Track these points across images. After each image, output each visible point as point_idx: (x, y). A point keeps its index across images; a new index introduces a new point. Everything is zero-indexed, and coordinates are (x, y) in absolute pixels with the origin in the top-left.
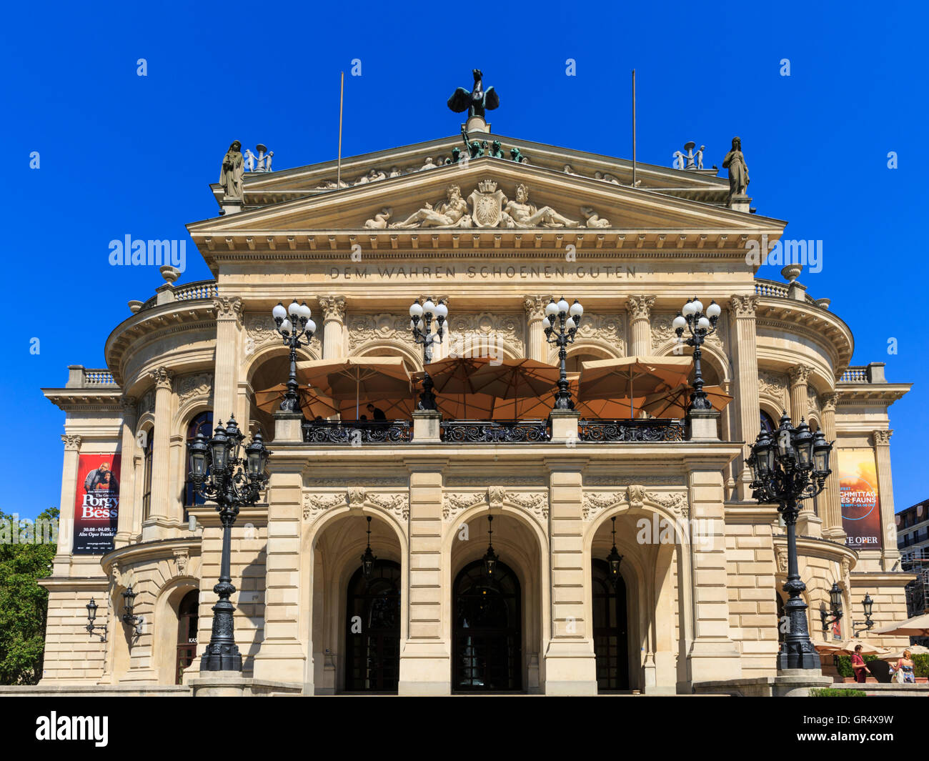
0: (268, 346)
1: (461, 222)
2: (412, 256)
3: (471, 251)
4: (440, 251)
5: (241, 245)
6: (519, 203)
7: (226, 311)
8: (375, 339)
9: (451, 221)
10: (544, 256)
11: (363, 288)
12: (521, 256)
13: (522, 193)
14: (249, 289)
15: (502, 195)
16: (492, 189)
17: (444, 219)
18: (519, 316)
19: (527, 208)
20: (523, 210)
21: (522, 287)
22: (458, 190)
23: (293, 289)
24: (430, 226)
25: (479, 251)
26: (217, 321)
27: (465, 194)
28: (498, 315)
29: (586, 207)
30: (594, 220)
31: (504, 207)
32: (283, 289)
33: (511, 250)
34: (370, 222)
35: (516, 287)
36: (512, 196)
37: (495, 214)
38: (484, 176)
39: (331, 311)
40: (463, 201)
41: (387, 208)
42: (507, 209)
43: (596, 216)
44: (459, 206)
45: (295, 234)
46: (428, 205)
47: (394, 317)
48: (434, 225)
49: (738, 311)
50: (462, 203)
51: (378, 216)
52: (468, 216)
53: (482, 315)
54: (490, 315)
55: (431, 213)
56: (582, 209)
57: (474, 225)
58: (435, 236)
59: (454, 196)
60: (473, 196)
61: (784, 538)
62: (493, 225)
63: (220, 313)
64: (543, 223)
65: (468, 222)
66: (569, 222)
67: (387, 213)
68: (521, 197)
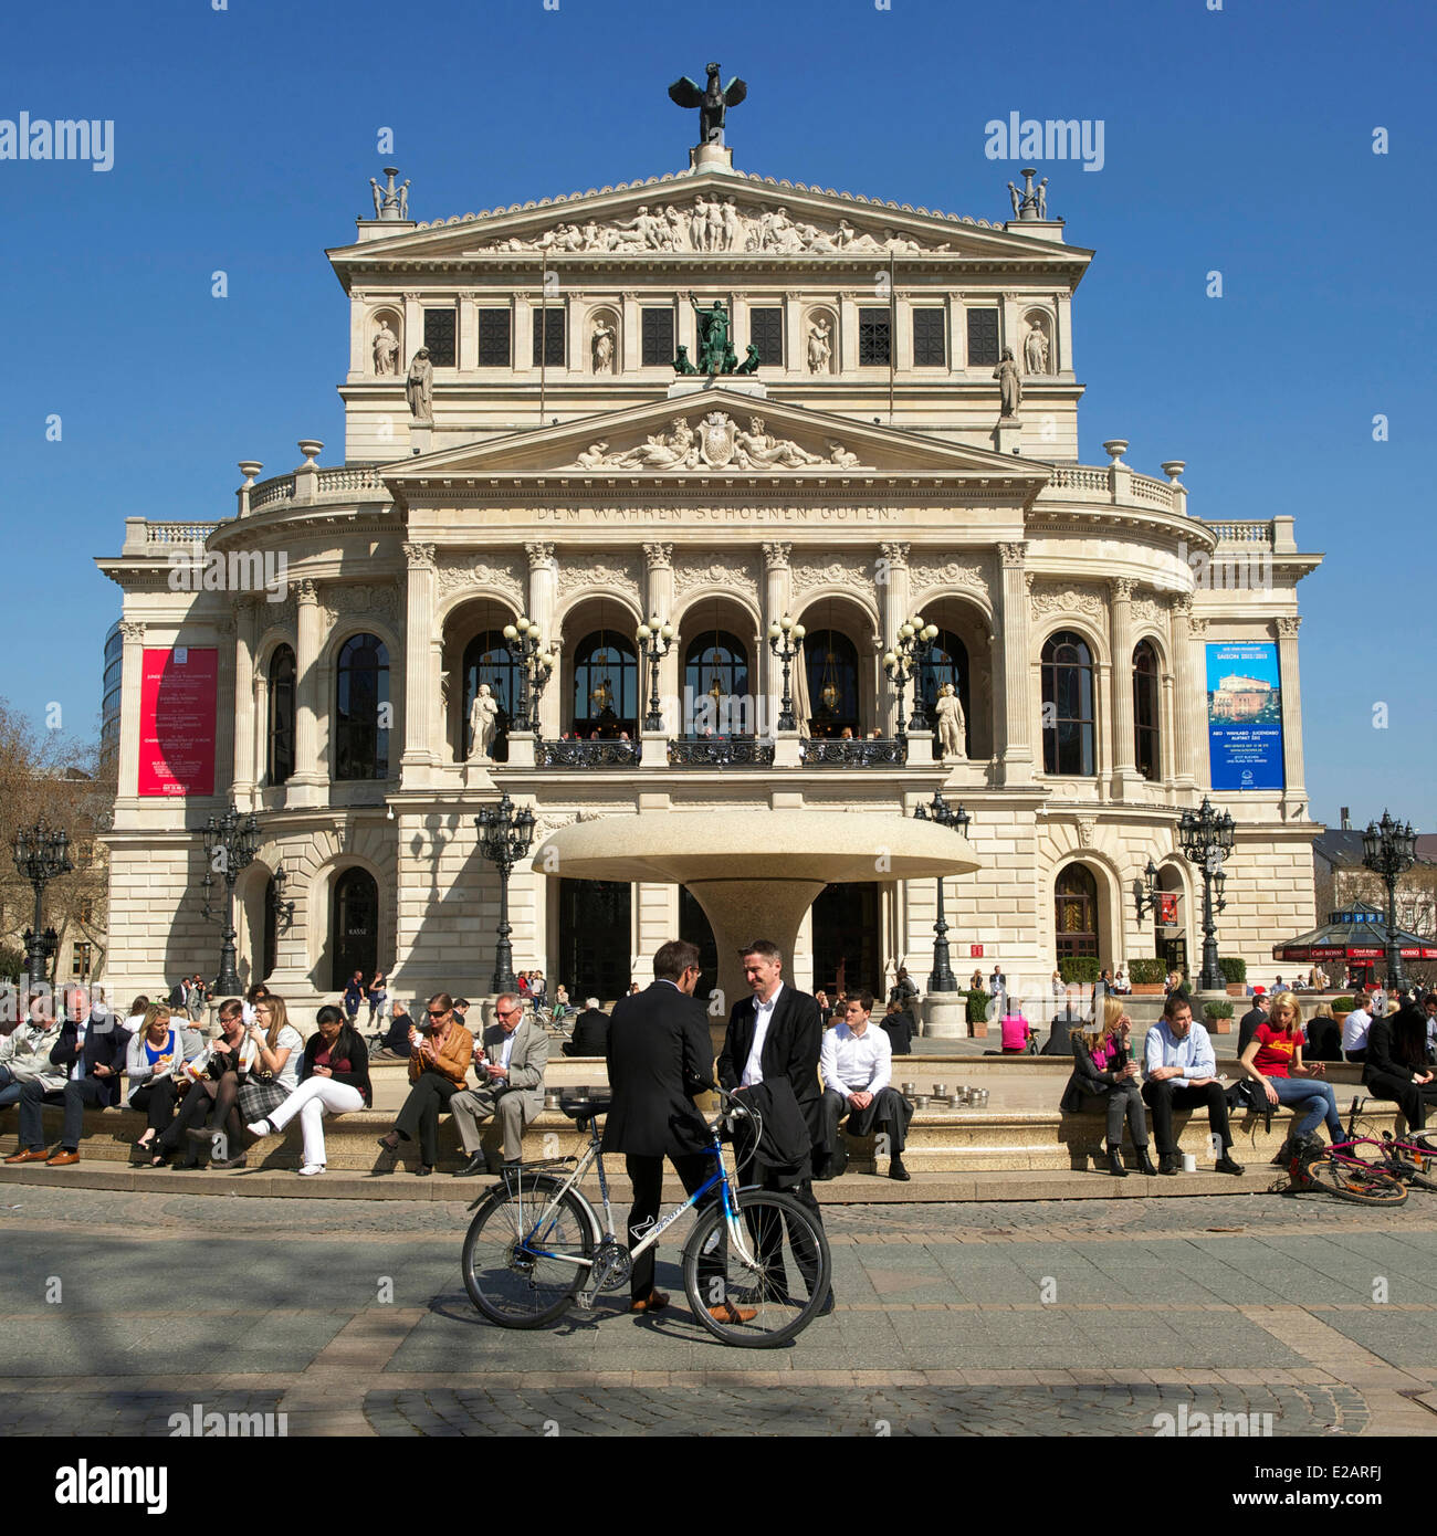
0: (463, 594)
1: (687, 458)
2: (633, 495)
3: (700, 489)
4: (663, 490)
5: (436, 484)
6: (753, 436)
7: (417, 558)
8: (588, 585)
9: (676, 456)
11: (575, 531)
12: (756, 493)
13: (757, 424)
14: (444, 531)
16: (723, 420)
17: (667, 455)
19: (763, 440)
20: (759, 442)
21: (758, 531)
22: (683, 421)
23: (495, 531)
25: (708, 490)
26: (407, 570)
27: (692, 424)
28: (731, 557)
29: (831, 439)
30: (839, 453)
31: (736, 438)
32: (484, 531)
33: (743, 488)
34: (583, 456)
35: (751, 531)
36: (746, 427)
37: (726, 449)
38: (714, 408)
39: (538, 558)
40: (691, 433)
42: (740, 441)
43: (842, 450)
44: (686, 440)
45: (500, 475)
46: (651, 439)
47: (611, 560)
48: (656, 464)
49: (1005, 559)
50: (687, 436)
51: (593, 448)
52: (695, 451)
53: (713, 556)
54: (722, 556)
55: (656, 448)
56: (827, 441)
57: (702, 462)
58: (659, 478)
59: (679, 429)
60: (700, 428)
61: (1086, 805)
62: (724, 463)
63: (410, 560)
64: (781, 458)
65: (696, 458)
66: (811, 458)
67: (605, 446)
68: (756, 430)
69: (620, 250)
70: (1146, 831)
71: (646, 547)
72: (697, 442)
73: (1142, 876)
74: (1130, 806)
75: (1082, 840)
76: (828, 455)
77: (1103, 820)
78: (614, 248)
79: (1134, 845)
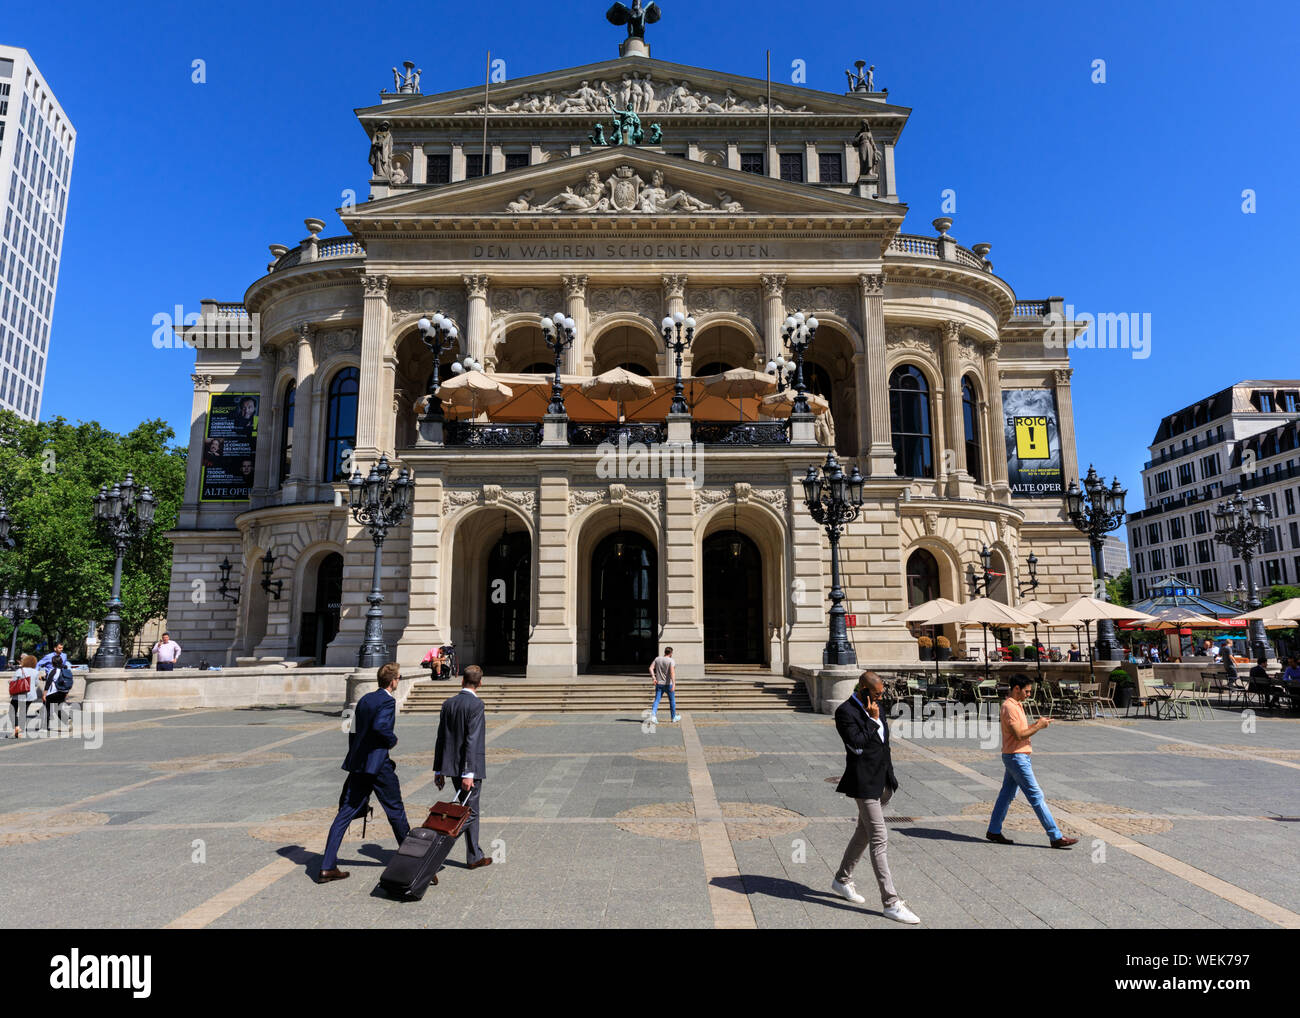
0: (413, 320)
1: (599, 205)
2: (553, 236)
3: (610, 232)
4: (580, 232)
5: (389, 226)
6: (655, 187)
7: (372, 289)
8: (516, 313)
9: (590, 203)
10: (680, 236)
11: (505, 267)
12: (659, 236)
13: (657, 179)
14: (395, 267)
15: (639, 180)
16: (629, 174)
17: (582, 202)
18: (658, 290)
19: (663, 192)
20: (658, 193)
21: (659, 264)
22: (596, 175)
23: (438, 267)
24: (569, 209)
25: (617, 232)
26: (364, 299)
27: (603, 179)
28: (637, 289)
29: (720, 190)
31: (641, 190)
33: (647, 231)
34: (514, 204)
35: (653, 266)
36: (649, 180)
38: (621, 163)
39: (475, 289)
40: (602, 186)
41: (530, 190)
42: (643, 192)
44: (598, 190)
45: (441, 218)
46: (568, 189)
47: (536, 292)
48: (573, 209)
49: (866, 288)
50: (599, 187)
51: (521, 198)
52: (606, 199)
53: (622, 289)
54: (629, 289)
55: (571, 197)
56: (716, 192)
57: (612, 208)
58: (575, 221)
59: (594, 181)
60: (611, 180)
61: (929, 500)
62: (631, 209)
63: (367, 290)
64: (678, 206)
65: (606, 205)
66: (703, 205)
67: (531, 196)
68: (657, 182)
69: (568, 111)
70: (978, 523)
71: (565, 279)
72: (607, 193)
73: (978, 558)
74: (965, 502)
75: (928, 529)
76: (718, 204)
77: (945, 514)
78: (563, 111)
79: (970, 534)
